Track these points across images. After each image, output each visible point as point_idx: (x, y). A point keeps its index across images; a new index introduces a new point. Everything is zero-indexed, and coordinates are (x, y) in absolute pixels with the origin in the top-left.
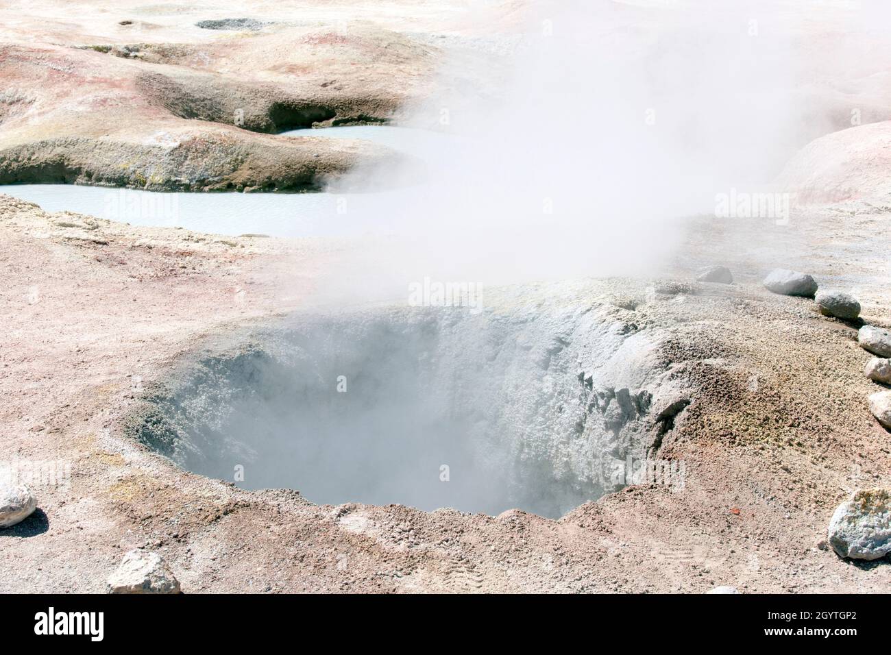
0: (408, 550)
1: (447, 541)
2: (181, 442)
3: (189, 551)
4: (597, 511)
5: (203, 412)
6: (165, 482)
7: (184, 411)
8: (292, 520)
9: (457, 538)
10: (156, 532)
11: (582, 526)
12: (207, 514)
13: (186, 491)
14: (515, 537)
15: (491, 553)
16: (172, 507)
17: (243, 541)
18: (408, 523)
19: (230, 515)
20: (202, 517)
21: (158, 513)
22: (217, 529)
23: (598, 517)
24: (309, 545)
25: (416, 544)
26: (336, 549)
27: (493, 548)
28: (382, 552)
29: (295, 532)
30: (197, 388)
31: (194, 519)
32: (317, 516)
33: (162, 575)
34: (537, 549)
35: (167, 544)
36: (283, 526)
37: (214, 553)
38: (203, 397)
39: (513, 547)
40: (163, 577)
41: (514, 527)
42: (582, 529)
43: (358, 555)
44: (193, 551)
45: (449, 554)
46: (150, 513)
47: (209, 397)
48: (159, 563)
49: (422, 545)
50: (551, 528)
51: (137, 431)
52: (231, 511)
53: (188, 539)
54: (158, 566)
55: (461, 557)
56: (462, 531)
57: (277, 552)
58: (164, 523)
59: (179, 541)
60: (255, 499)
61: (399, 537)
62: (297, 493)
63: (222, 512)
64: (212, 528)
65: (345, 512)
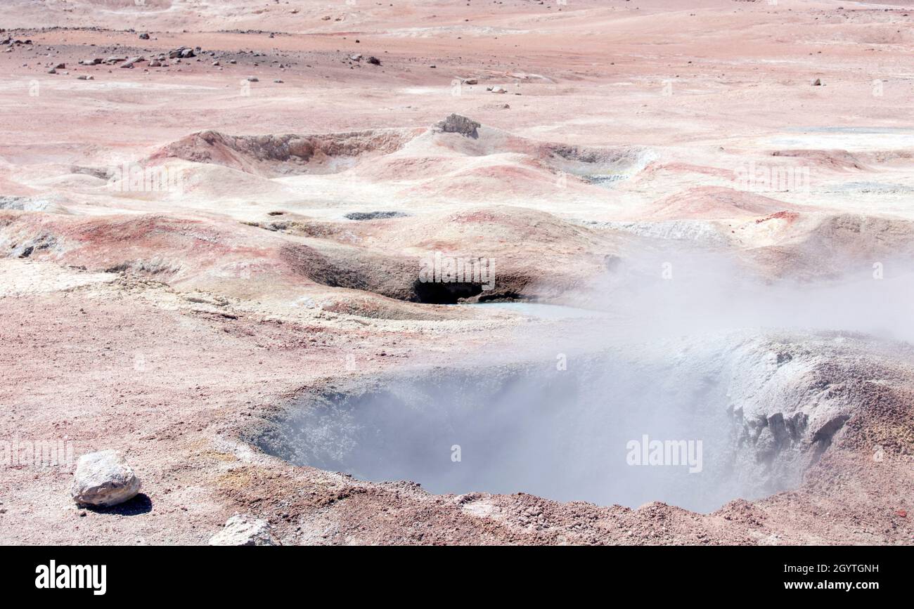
0: (536, 532)
1: (580, 525)
2: (298, 459)
3: (299, 529)
4: (746, 507)
5: (324, 442)
6: (278, 472)
7: (304, 436)
8: (412, 504)
9: (591, 524)
10: (265, 513)
11: (729, 519)
12: (320, 498)
13: (299, 479)
14: (654, 525)
15: (628, 538)
16: (283, 491)
17: (358, 521)
18: (537, 507)
19: (345, 500)
20: (315, 500)
21: (268, 497)
22: (332, 511)
23: (747, 512)
24: (429, 525)
25: (545, 527)
26: (457, 529)
27: (630, 533)
28: (508, 533)
29: (415, 514)
30: (319, 419)
31: (305, 502)
32: (438, 501)
33: (267, 538)
34: (679, 536)
35: (276, 523)
36: (401, 509)
37: (326, 531)
38: (325, 428)
39: (653, 533)
40: (269, 540)
41: (653, 516)
42: (729, 521)
43: (482, 536)
44: (302, 530)
45: (581, 537)
46: (259, 497)
47: (331, 429)
48: (265, 528)
49: (552, 528)
50: (695, 519)
51: (252, 440)
52: (347, 496)
53: (298, 520)
54: (263, 529)
55: (594, 539)
56: (597, 518)
57: (394, 531)
58: (274, 506)
59: (289, 521)
60: (372, 487)
61: (527, 521)
62: (418, 485)
63: (336, 496)
64: (325, 511)
65: (469, 500)
